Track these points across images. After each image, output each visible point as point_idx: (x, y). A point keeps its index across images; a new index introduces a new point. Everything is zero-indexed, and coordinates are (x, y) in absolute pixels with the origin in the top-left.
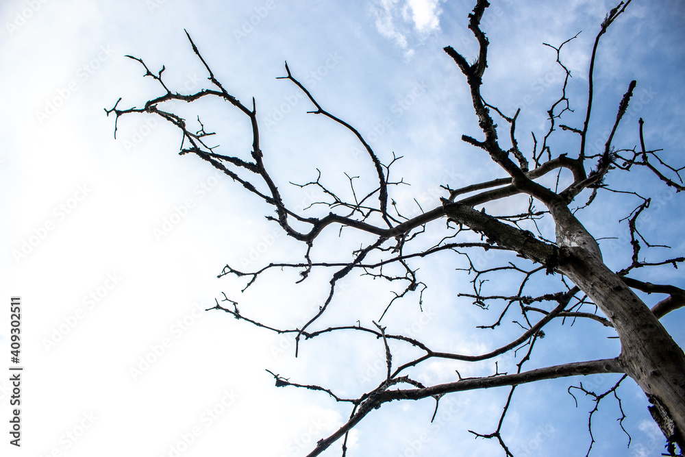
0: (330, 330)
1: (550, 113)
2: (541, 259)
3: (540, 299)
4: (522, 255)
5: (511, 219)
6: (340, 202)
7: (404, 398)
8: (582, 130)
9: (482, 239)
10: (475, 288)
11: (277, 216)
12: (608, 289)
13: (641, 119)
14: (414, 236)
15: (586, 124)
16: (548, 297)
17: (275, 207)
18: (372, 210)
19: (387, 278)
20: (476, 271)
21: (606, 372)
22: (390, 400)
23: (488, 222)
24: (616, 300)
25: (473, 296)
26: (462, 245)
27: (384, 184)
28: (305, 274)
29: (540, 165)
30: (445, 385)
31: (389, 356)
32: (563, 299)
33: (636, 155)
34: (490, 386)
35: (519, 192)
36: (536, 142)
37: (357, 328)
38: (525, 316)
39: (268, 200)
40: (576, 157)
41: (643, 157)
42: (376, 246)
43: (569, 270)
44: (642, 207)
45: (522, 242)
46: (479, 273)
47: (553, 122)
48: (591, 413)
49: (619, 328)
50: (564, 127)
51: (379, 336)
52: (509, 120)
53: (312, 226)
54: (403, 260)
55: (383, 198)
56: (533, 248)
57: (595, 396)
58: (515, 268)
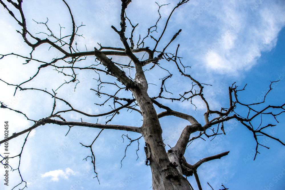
0: (32, 89)
1: (149, 30)
2: (125, 83)
3: (121, 99)
4: (119, 80)
5: (121, 66)
6: (53, 36)
7: (56, 123)
8: (158, 41)
9: (105, 69)
10: (98, 88)
11: (22, 32)
12: (145, 102)
13: (179, 44)
14: (81, 60)
15: (160, 38)
16: (125, 99)
17: (22, 28)
18: (66, 44)
19: (64, 74)
20: (101, 82)
21: (135, 132)
22: (50, 123)
23: (110, 63)
24: (146, 107)
25: (96, 91)
26: (98, 70)
27: (74, 34)
28: (28, 61)
29: (138, 48)
30: (74, 122)
31: (55, 105)
32: (130, 101)
33: (173, 57)
34: (91, 127)
35: (126, 55)
36: (140, 39)
37: (44, 91)
38: (114, 104)
39: (20, 23)
40: (152, 50)
41: (175, 59)
42: (62, 59)
43: (134, 91)
44: (169, 77)
45: (120, 75)
46: (102, 83)
47: (149, 33)
48: (128, 146)
49: (144, 117)
50: (152, 37)
51: (53, 97)
52: (133, 26)
53: (37, 41)
54: (73, 68)
55: (72, 39)
56: (123, 79)
57: (131, 140)
58: (116, 85)
